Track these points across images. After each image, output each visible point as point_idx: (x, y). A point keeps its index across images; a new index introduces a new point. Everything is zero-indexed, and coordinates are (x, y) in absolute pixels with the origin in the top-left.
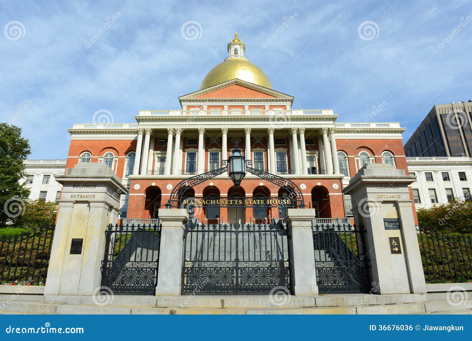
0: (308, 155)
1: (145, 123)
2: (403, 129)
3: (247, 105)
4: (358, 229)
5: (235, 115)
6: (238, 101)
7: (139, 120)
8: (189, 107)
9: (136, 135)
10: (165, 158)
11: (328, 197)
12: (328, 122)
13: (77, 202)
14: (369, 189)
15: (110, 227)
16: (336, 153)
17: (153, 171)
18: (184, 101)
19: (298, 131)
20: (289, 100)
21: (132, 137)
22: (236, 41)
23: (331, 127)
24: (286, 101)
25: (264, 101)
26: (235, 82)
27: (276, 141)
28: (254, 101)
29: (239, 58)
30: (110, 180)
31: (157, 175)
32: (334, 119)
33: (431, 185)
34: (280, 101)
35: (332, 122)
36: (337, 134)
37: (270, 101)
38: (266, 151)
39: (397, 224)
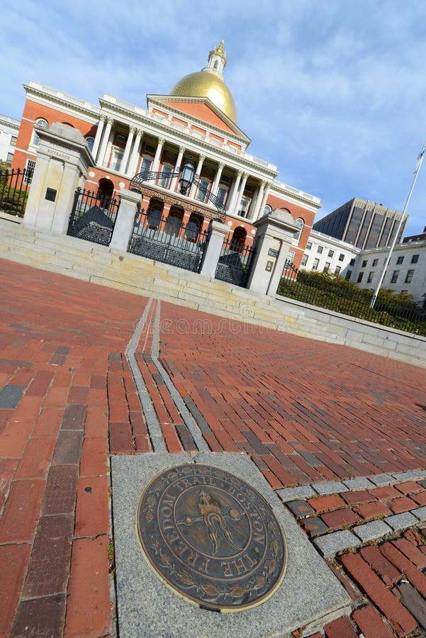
0: (244, 200)
1: (108, 110)
2: (321, 205)
3: (209, 130)
4: (252, 250)
5: (196, 137)
6: (202, 123)
7: (103, 104)
8: (155, 110)
9: (97, 121)
10: (123, 155)
11: (245, 239)
12: (269, 176)
13: (53, 158)
14: (270, 226)
15: (79, 189)
16: (264, 206)
17: (109, 164)
18: (151, 101)
19: (243, 174)
20: (246, 142)
21: (93, 121)
22: (219, 51)
23: (270, 181)
24: (243, 141)
25: (225, 133)
26: (205, 100)
27: (223, 177)
28: (216, 129)
29: (216, 74)
30: (84, 148)
31: (112, 170)
32: (274, 176)
33: (318, 255)
34: (238, 139)
35: (272, 178)
36: (271, 190)
37: (230, 136)
38: (212, 183)
39: (277, 254)
